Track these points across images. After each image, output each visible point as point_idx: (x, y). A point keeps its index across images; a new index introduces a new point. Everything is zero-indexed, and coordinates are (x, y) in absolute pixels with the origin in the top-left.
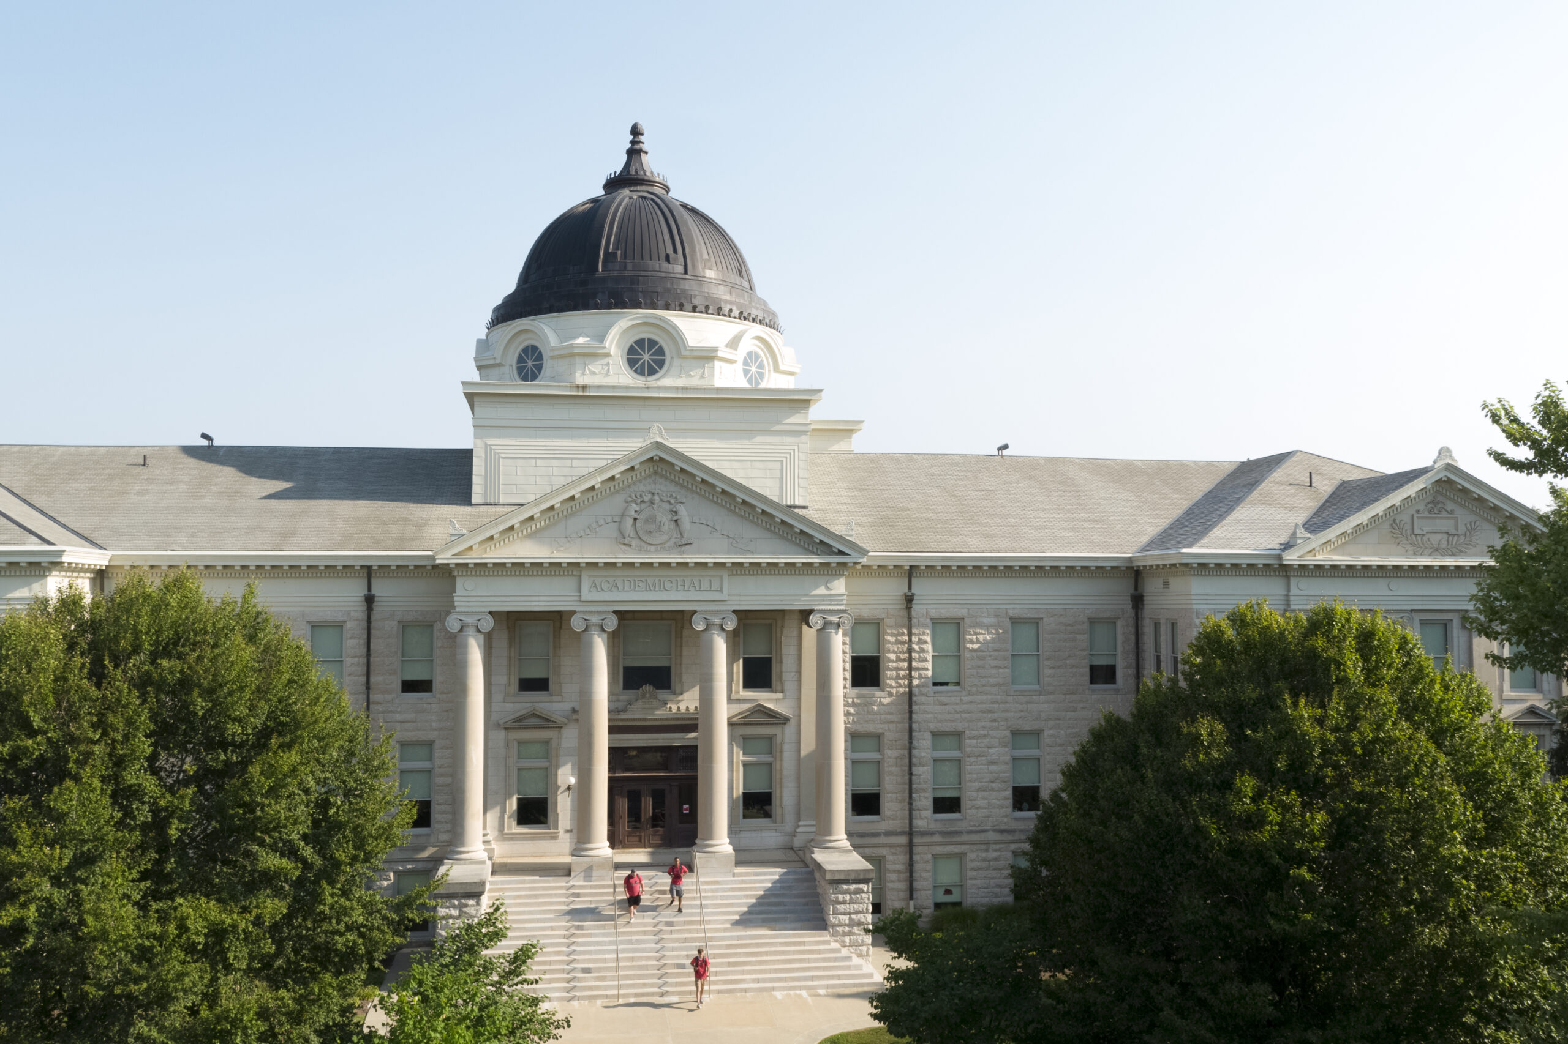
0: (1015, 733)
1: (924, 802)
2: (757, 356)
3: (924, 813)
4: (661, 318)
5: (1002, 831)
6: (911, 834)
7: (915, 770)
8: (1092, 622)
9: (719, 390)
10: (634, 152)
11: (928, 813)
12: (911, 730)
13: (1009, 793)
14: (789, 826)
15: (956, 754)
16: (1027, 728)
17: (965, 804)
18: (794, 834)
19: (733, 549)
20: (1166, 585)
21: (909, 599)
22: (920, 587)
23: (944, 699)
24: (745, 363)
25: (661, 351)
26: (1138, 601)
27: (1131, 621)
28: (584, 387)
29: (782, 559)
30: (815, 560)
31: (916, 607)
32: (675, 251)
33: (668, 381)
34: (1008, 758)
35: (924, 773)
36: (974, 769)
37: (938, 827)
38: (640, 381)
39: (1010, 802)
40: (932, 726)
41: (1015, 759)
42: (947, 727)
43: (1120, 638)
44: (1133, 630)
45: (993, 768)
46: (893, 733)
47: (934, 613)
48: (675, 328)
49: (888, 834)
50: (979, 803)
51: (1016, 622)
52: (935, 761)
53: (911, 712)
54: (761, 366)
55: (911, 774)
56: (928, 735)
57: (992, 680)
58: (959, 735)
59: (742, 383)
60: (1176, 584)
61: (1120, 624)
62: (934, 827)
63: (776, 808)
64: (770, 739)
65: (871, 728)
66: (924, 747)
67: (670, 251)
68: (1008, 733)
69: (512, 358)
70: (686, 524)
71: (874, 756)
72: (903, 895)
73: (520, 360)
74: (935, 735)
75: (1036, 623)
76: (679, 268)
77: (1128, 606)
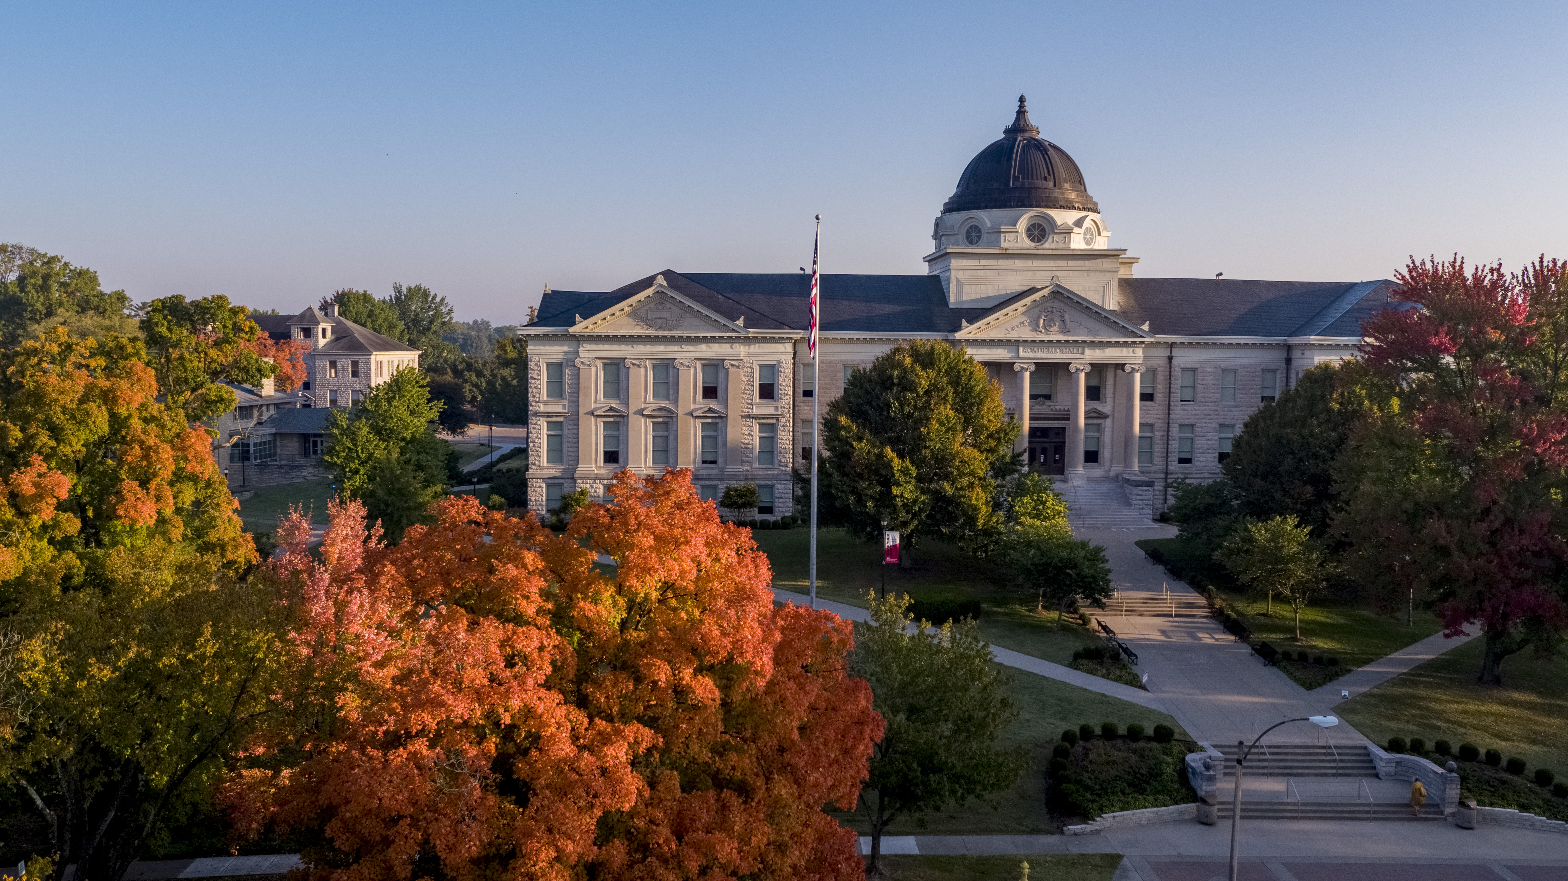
0: (1222, 426)
1: (1174, 457)
2: (1090, 229)
3: (1174, 463)
4: (1045, 213)
5: (1212, 474)
6: (1167, 473)
7: (1170, 442)
8: (1264, 370)
9: (1073, 250)
10: (1021, 112)
11: (1176, 463)
12: (1169, 423)
13: (1217, 455)
14: (1107, 467)
15: (1190, 435)
16: (1227, 423)
17: (1194, 460)
18: (1109, 471)
19: (1090, 332)
20: (1303, 354)
21: (1170, 358)
22: (1176, 353)
23: (1186, 408)
24: (1085, 234)
25: (1044, 230)
26: (1288, 361)
27: (1285, 371)
28: (1006, 249)
29: (1113, 339)
30: (1130, 340)
31: (1174, 362)
32: (1049, 175)
33: (1049, 245)
34: (1217, 438)
35: (1174, 444)
36: (1199, 442)
37: (1180, 470)
38: (1033, 245)
39: (1217, 459)
40: (1179, 421)
41: (1221, 439)
42: (1186, 422)
43: (1278, 380)
44: (1285, 375)
45: (1209, 442)
46: (1159, 424)
47: (1182, 366)
48: (1052, 218)
49: (1155, 472)
50: (1201, 459)
51: (1224, 370)
52: (1180, 438)
53: (1169, 414)
54: (1092, 235)
55: (1168, 444)
56: (1177, 426)
57: (1211, 400)
58: (1192, 426)
59: (1083, 246)
60: (1308, 353)
61: (1278, 372)
62: (1178, 470)
63: (1100, 458)
64: (1099, 425)
65: (1149, 421)
66: (1175, 431)
67: (1046, 175)
68: (1217, 426)
69: (964, 231)
70: (1068, 322)
71: (1150, 435)
72: (1161, 502)
73: (968, 232)
74: (1181, 425)
75: (1235, 371)
76: (1051, 184)
77: (1284, 366)
